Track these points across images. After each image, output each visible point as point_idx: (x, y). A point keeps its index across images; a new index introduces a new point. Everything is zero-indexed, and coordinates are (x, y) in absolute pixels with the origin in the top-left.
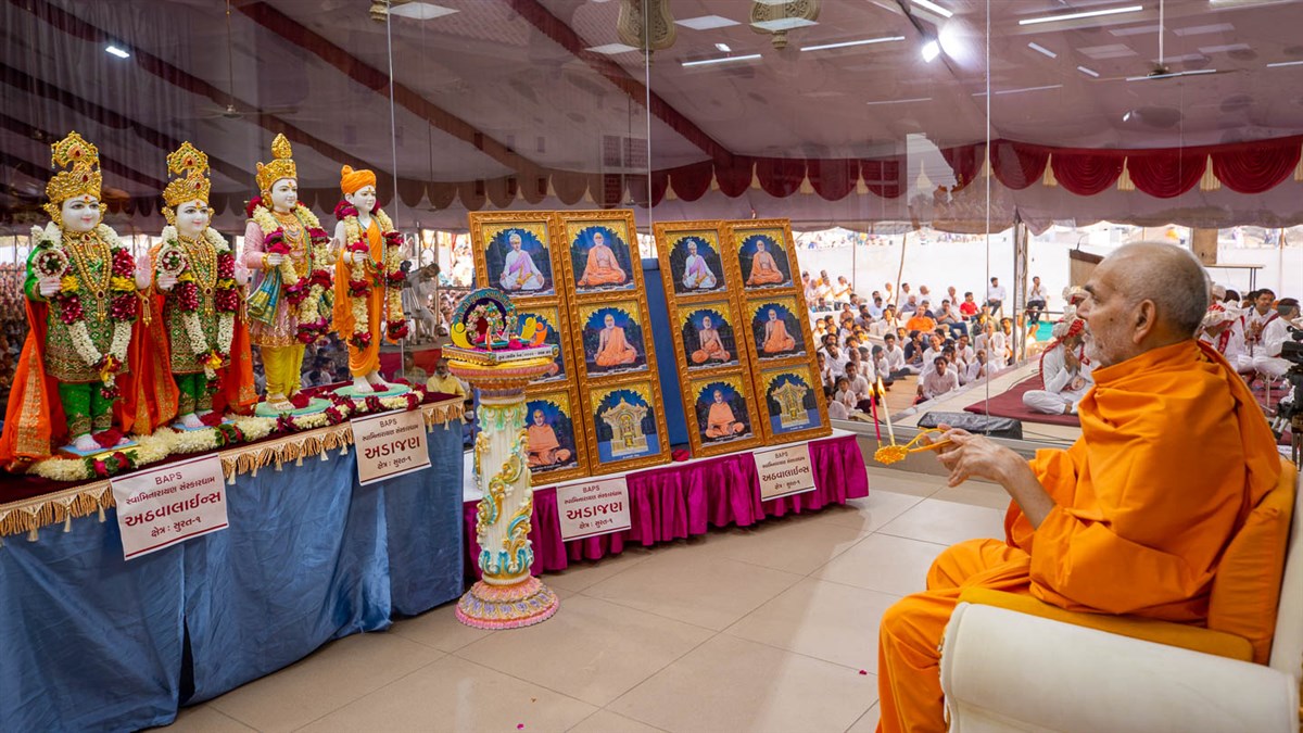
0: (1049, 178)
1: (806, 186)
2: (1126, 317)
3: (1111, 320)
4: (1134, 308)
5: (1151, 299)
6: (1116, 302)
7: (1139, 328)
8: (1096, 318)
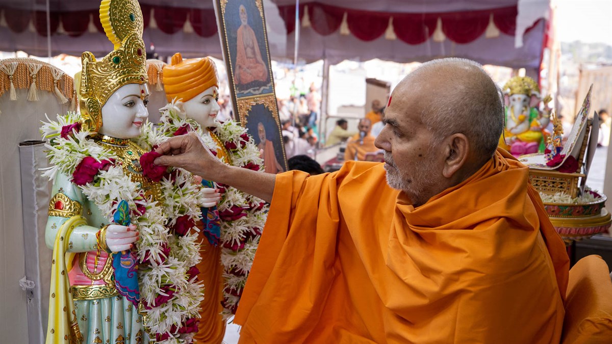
0: (344, 29)
1: (188, 27)
2: (436, 151)
3: (420, 155)
4: (443, 141)
5: (462, 132)
6: (424, 137)
7: (450, 163)
8: (402, 154)
